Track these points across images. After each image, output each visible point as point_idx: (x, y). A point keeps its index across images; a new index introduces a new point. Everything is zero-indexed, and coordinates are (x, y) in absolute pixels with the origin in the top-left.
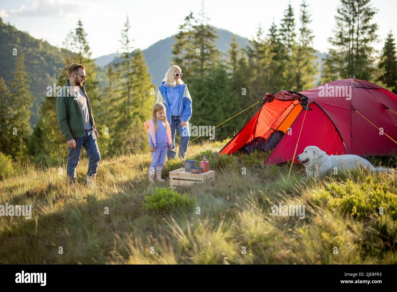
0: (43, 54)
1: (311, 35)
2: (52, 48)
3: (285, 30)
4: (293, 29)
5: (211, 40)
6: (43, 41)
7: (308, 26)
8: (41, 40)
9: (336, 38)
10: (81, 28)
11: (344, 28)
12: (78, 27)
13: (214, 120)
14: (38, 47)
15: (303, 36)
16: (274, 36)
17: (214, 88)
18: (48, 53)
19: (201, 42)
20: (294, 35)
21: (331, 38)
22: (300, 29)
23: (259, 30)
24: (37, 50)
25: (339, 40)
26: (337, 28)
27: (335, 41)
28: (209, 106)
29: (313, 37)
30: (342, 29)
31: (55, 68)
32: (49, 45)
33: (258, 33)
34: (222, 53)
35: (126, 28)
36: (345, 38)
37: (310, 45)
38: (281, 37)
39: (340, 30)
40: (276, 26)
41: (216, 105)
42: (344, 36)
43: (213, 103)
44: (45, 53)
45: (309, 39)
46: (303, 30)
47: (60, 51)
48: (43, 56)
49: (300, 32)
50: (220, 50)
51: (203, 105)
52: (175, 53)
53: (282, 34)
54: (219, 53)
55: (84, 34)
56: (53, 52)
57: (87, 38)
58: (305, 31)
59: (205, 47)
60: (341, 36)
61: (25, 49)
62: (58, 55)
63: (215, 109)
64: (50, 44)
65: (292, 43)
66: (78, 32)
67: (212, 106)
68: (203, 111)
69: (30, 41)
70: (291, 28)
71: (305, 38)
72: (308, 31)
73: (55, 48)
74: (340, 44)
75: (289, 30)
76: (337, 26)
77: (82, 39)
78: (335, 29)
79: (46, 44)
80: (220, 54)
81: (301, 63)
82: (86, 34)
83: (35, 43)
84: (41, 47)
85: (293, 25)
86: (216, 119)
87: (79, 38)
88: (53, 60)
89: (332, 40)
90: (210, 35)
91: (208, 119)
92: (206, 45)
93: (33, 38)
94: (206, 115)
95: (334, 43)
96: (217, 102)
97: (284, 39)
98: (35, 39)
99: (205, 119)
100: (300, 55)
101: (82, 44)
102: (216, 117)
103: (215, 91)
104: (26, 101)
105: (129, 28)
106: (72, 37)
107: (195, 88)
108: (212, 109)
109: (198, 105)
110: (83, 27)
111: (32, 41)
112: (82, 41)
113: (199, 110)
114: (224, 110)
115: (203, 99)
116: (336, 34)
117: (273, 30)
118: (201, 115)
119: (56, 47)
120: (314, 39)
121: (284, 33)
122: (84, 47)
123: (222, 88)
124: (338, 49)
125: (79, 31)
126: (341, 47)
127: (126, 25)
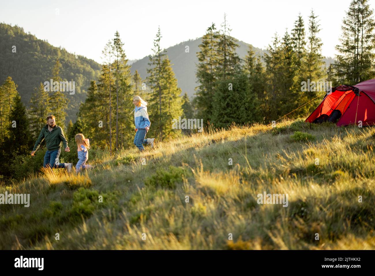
0: (62, 60)
1: (319, 43)
2: (69, 55)
3: (296, 39)
4: (303, 38)
5: (232, 48)
6: (61, 49)
7: (317, 35)
8: (59, 48)
9: (343, 45)
10: (118, 38)
11: (350, 37)
12: (116, 37)
13: (238, 118)
14: (57, 54)
15: (312, 44)
16: (287, 44)
17: (238, 90)
18: (66, 60)
19: (224, 50)
20: (304, 43)
21: (339, 46)
22: (310, 38)
23: (275, 39)
24: (55, 57)
25: (346, 48)
26: (344, 37)
27: (342, 48)
28: (233, 106)
29: (321, 44)
30: (348, 38)
31: (72, 74)
32: (66, 52)
33: (275, 42)
34: (242, 60)
35: (158, 38)
36: (351, 46)
37: (318, 52)
38: (292, 45)
39: (346, 39)
40: (288, 36)
41: (240, 105)
42: (350, 44)
43: (236, 103)
44: (63, 60)
45: (318, 46)
46: (312, 39)
47: (77, 58)
48: (62, 63)
49: (309, 40)
50: (240, 57)
51: (228, 105)
52: (200, 60)
53: (294, 43)
54: (239, 59)
55: (121, 44)
56: (70, 59)
57: (123, 48)
58: (314, 40)
59: (227, 54)
60: (347, 44)
61: (45, 56)
62: (75, 62)
63: (238, 108)
64: (68, 52)
65: (302, 50)
66: (115, 42)
67: (236, 106)
68: (228, 111)
69: (49, 49)
70: (301, 37)
71: (314, 46)
72: (317, 39)
73: (72, 55)
74: (346, 51)
75: (299, 39)
76: (343, 35)
77: (120, 48)
78: (341, 38)
79: (64, 52)
80: (241, 61)
81: (312, 68)
82: (123, 43)
83: (54, 51)
84: (60, 54)
85: (303, 34)
86: (240, 117)
87: (117, 47)
88: (71, 67)
89: (340, 48)
90: (231, 44)
91: (233, 117)
92: (228, 52)
93: (52, 46)
94: (231, 114)
95: (341, 50)
96: (240, 102)
97: (295, 47)
98: (54, 47)
99: (230, 117)
100: (311, 61)
101: (119, 53)
102: (239, 115)
103: (238, 93)
104: (62, 104)
105: (161, 38)
106: (111, 47)
107: (221, 90)
108: (236, 108)
109: (224, 105)
110: (120, 38)
111: (51, 49)
112: (119, 50)
113: (224, 109)
114: (246, 109)
115: (228, 100)
116: (342, 42)
117: (286, 39)
118: (226, 114)
119: (74, 54)
120: (322, 47)
121: (295, 41)
122: (121, 55)
123: (244, 90)
124: (345, 55)
125: (117, 42)
126: (348, 53)
127: (158, 35)
